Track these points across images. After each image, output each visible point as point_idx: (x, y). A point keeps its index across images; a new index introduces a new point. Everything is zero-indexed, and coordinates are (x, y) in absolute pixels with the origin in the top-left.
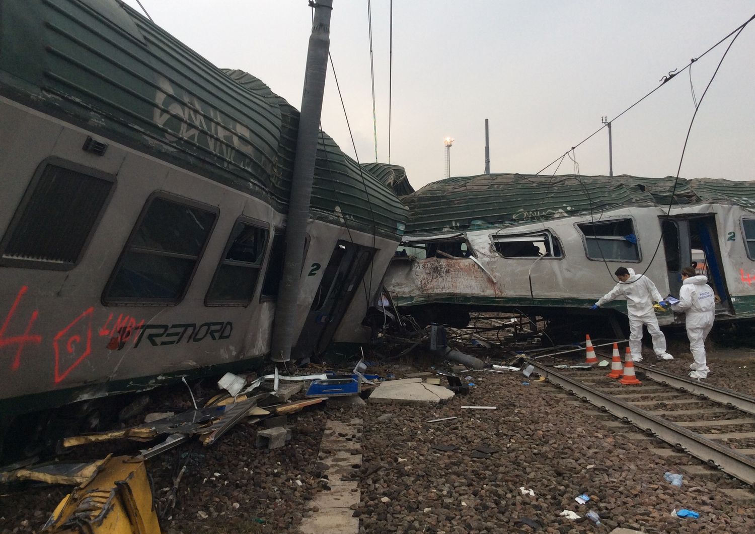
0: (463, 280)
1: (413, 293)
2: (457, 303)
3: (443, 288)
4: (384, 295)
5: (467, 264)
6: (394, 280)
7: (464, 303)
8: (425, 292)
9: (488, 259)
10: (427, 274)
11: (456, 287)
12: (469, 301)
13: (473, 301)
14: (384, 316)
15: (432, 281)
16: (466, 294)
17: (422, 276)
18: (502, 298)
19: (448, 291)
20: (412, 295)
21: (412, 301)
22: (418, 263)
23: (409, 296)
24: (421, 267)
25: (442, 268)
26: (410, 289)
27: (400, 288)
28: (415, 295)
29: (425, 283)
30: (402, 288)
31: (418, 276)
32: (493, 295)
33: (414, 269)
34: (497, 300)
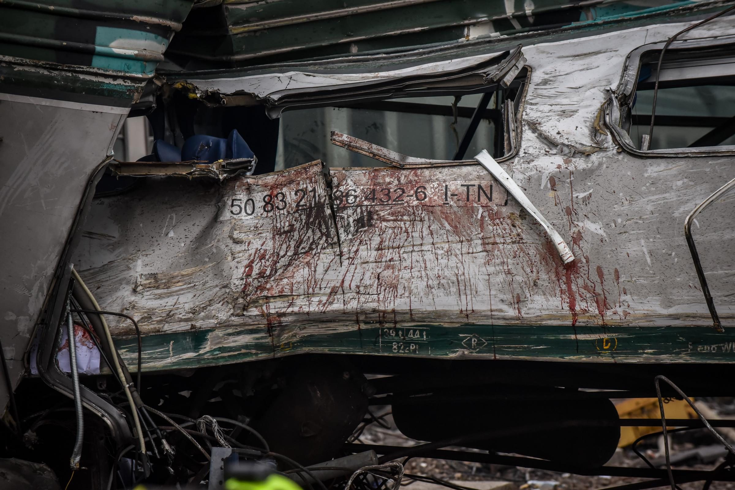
0: (429, 256)
1: (207, 317)
2: (402, 353)
3: (334, 292)
4: (83, 325)
5: (455, 186)
6: (139, 262)
7: (431, 354)
8: (254, 311)
9: (559, 160)
10: (277, 232)
11: (395, 287)
12: (453, 345)
13: (469, 345)
14: (75, 413)
15: (289, 265)
16: (439, 315)
17: (257, 244)
18: (604, 329)
19: (353, 305)
20: (198, 324)
21: (196, 348)
22: (249, 189)
23: (184, 327)
24: (259, 204)
25: (345, 208)
26: (200, 301)
27: (160, 297)
28: (212, 322)
29: (261, 274)
30: (170, 295)
31: (237, 242)
32: (563, 317)
33: (226, 215)
34: (581, 337)
